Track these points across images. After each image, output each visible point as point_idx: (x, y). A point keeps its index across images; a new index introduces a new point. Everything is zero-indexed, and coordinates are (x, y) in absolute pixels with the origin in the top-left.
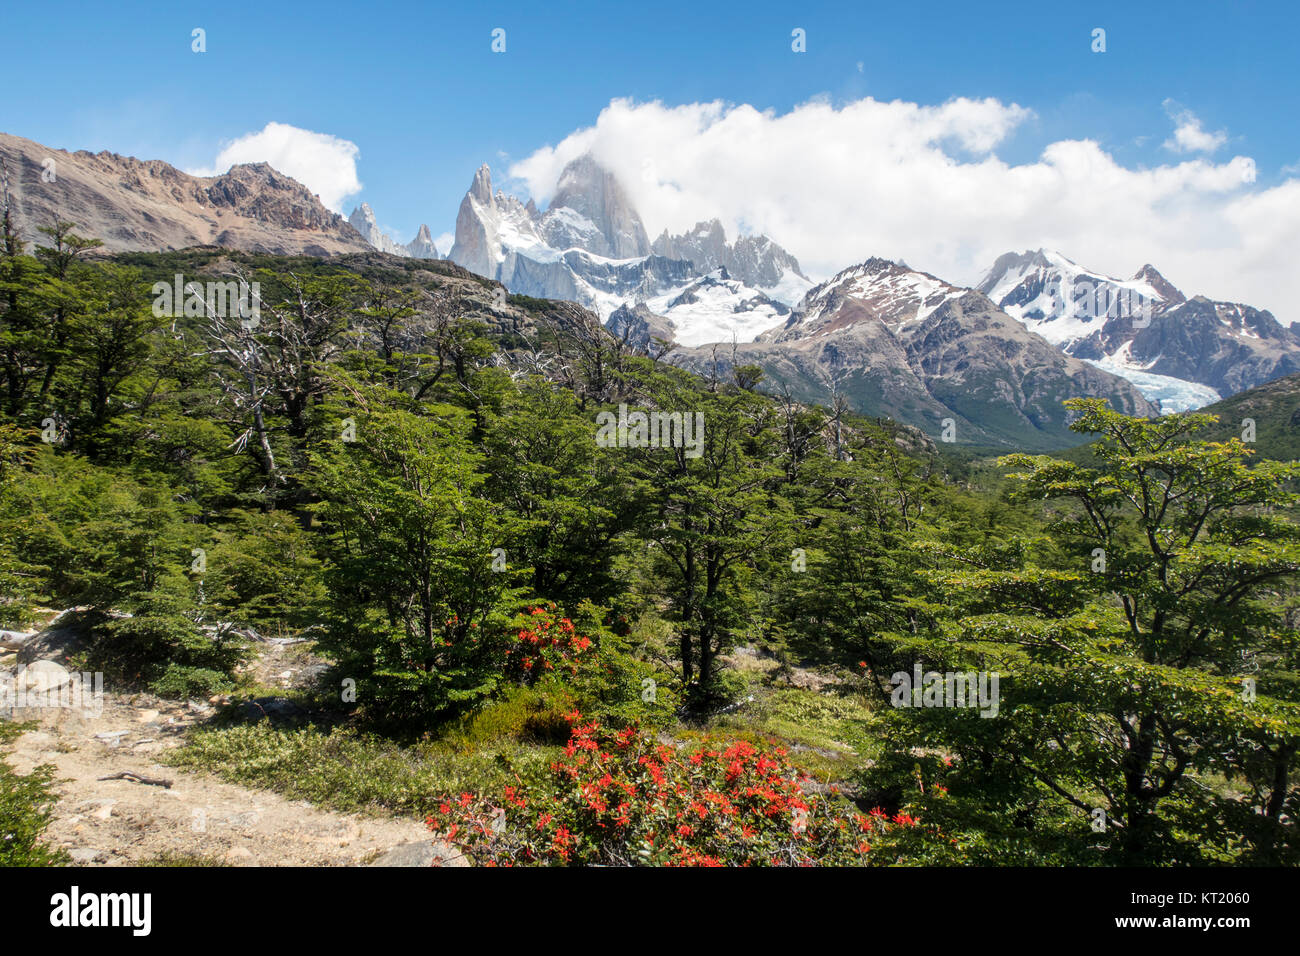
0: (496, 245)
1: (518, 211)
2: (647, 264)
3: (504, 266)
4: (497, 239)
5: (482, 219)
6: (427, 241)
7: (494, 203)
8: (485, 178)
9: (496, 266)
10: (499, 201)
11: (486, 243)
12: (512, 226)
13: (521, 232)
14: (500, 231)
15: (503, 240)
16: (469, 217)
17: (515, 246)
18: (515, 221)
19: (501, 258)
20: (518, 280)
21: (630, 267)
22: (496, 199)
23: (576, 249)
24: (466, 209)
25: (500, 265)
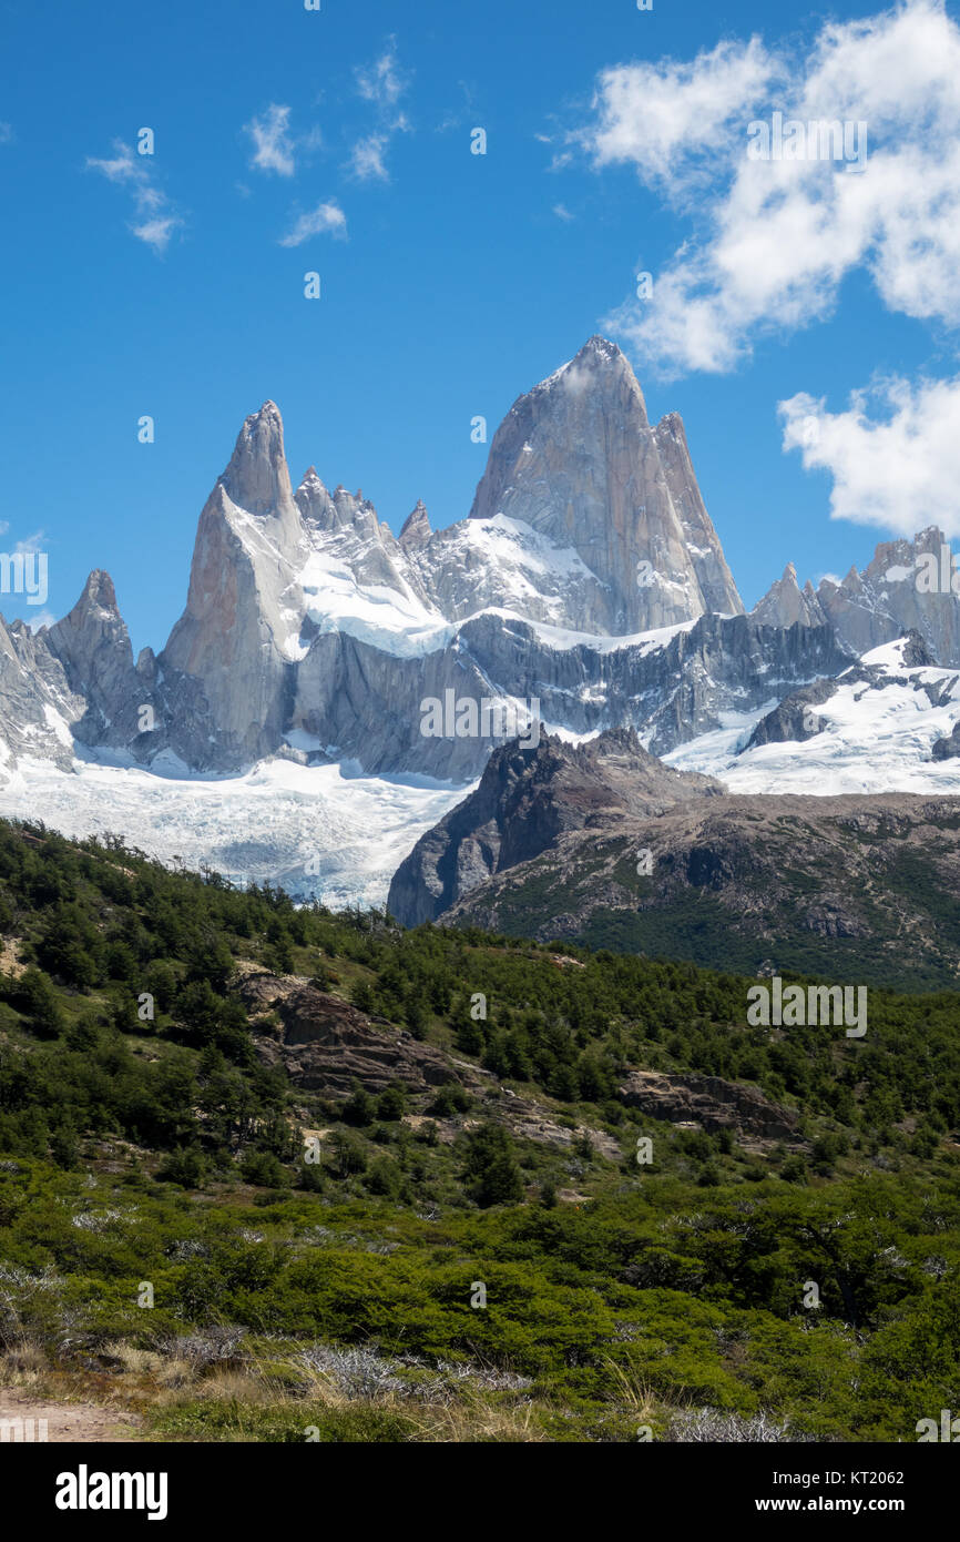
0: (289, 615)
1: (358, 525)
2: (692, 642)
3: (303, 671)
4: (291, 600)
5: (249, 546)
6: (105, 614)
7: (293, 511)
8: (266, 441)
9: (280, 669)
10: (308, 502)
11: (257, 611)
12: (339, 565)
13: (361, 581)
14: (303, 578)
15: (309, 601)
16: (216, 543)
17: (334, 616)
18: (348, 551)
19: (293, 648)
20: (344, 708)
21: (644, 652)
22: (299, 498)
23: (493, 610)
24: (212, 524)
25: (292, 668)
